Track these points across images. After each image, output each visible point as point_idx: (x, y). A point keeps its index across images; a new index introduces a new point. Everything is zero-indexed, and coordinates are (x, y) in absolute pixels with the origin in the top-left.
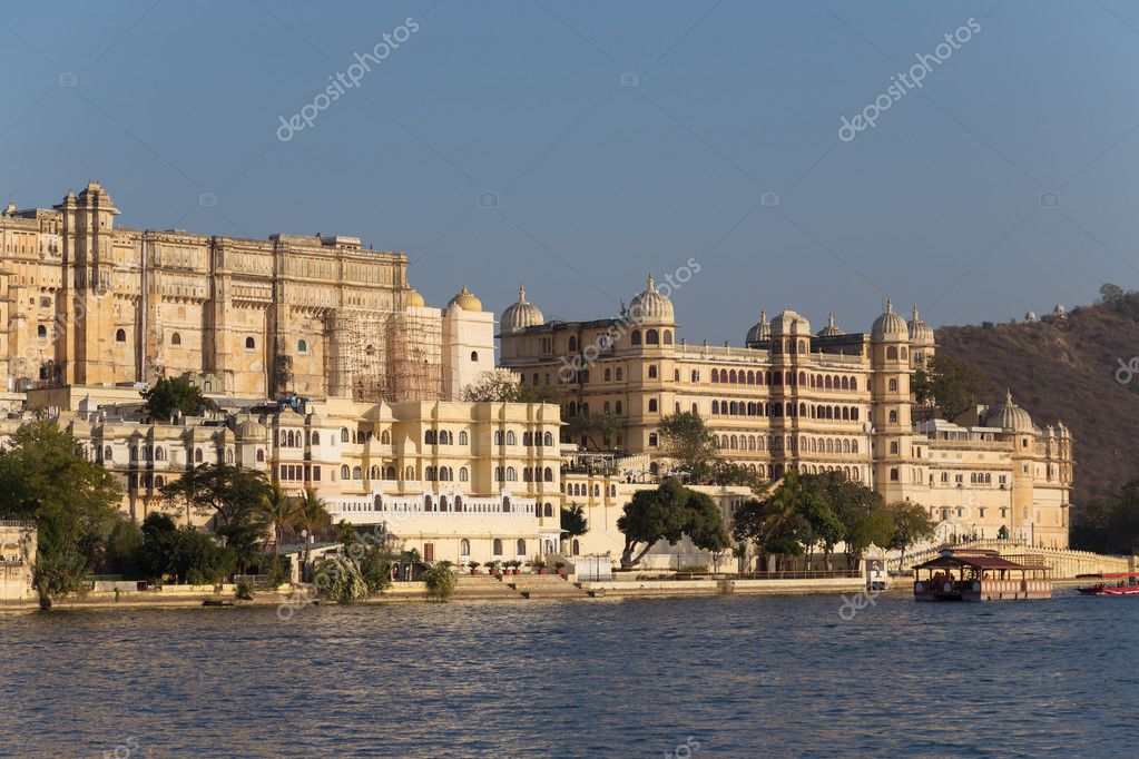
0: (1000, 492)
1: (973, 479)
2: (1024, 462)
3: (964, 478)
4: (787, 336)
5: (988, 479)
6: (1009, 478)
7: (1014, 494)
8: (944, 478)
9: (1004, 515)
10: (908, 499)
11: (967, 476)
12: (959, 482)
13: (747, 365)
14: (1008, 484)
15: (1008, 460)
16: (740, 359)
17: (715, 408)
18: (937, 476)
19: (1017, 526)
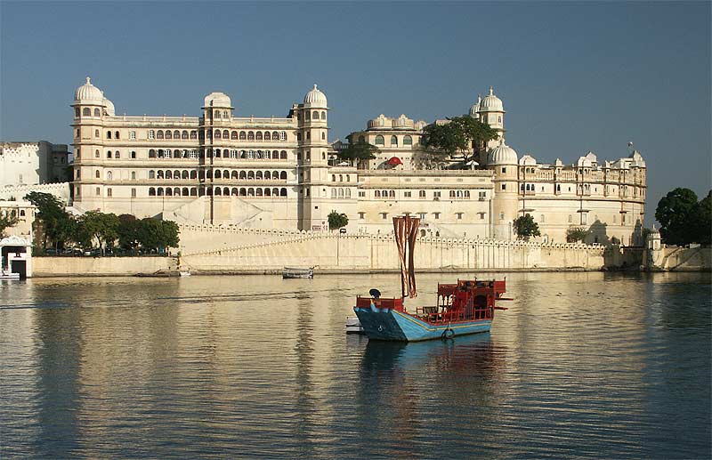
0: (480, 203)
1: (452, 194)
2: (502, 184)
3: (442, 194)
4: (207, 108)
5: (468, 194)
6: (490, 194)
7: (492, 204)
8: (423, 194)
9: (482, 217)
10: (316, 207)
11: (445, 194)
12: (437, 197)
13: (180, 127)
14: (488, 197)
15: (488, 182)
16: (175, 124)
17: (152, 154)
18: (415, 193)
19: (495, 225)
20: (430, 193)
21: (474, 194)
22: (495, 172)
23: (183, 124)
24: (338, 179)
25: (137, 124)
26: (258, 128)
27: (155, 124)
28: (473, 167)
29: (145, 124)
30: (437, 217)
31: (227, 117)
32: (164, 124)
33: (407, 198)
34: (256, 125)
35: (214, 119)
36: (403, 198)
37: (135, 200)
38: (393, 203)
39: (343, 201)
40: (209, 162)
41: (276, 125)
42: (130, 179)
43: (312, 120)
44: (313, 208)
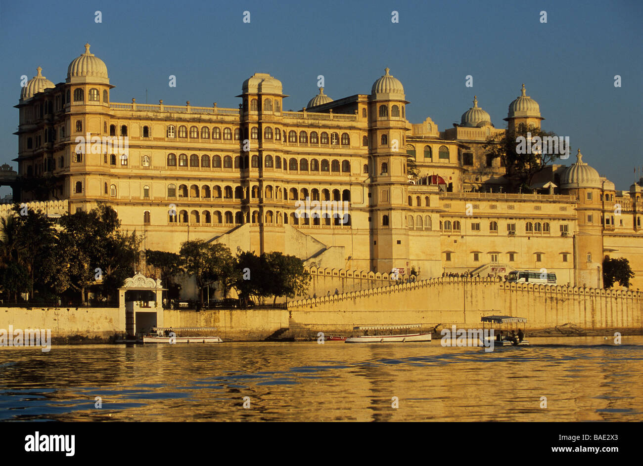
0: (561, 240)
1: (529, 227)
2: (589, 213)
3: (517, 227)
4: (253, 95)
5: (547, 227)
6: (572, 227)
7: (577, 240)
8: (494, 227)
9: (565, 259)
10: (399, 242)
11: (520, 225)
12: (511, 230)
13: (210, 121)
14: (571, 233)
15: (570, 210)
16: (204, 117)
17: (172, 161)
18: (485, 224)
19: (581, 269)
20: (502, 225)
21: (555, 226)
22: (578, 198)
23: (214, 118)
24: (415, 202)
25: (151, 114)
26: (312, 126)
27: (176, 116)
28: (552, 191)
29: (162, 115)
30: (512, 259)
31: (278, 110)
32: (187, 116)
33: (475, 232)
34: (310, 122)
35: (264, 112)
36: (470, 232)
37: (149, 228)
38: (459, 239)
39: (422, 233)
40: (257, 174)
41: (335, 123)
42: (142, 198)
43: (392, 118)
44: (395, 242)
